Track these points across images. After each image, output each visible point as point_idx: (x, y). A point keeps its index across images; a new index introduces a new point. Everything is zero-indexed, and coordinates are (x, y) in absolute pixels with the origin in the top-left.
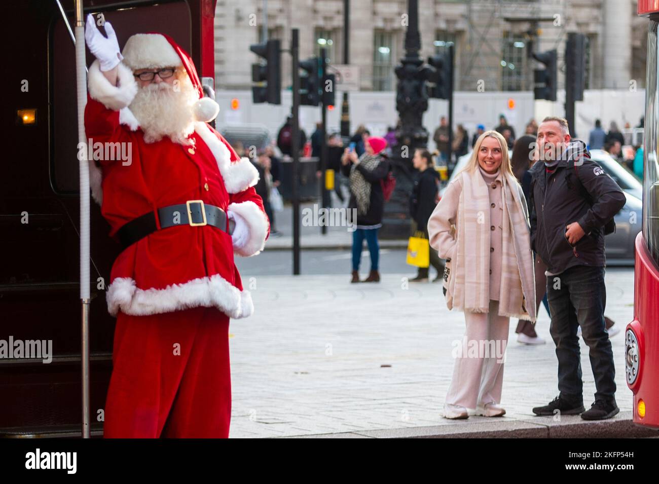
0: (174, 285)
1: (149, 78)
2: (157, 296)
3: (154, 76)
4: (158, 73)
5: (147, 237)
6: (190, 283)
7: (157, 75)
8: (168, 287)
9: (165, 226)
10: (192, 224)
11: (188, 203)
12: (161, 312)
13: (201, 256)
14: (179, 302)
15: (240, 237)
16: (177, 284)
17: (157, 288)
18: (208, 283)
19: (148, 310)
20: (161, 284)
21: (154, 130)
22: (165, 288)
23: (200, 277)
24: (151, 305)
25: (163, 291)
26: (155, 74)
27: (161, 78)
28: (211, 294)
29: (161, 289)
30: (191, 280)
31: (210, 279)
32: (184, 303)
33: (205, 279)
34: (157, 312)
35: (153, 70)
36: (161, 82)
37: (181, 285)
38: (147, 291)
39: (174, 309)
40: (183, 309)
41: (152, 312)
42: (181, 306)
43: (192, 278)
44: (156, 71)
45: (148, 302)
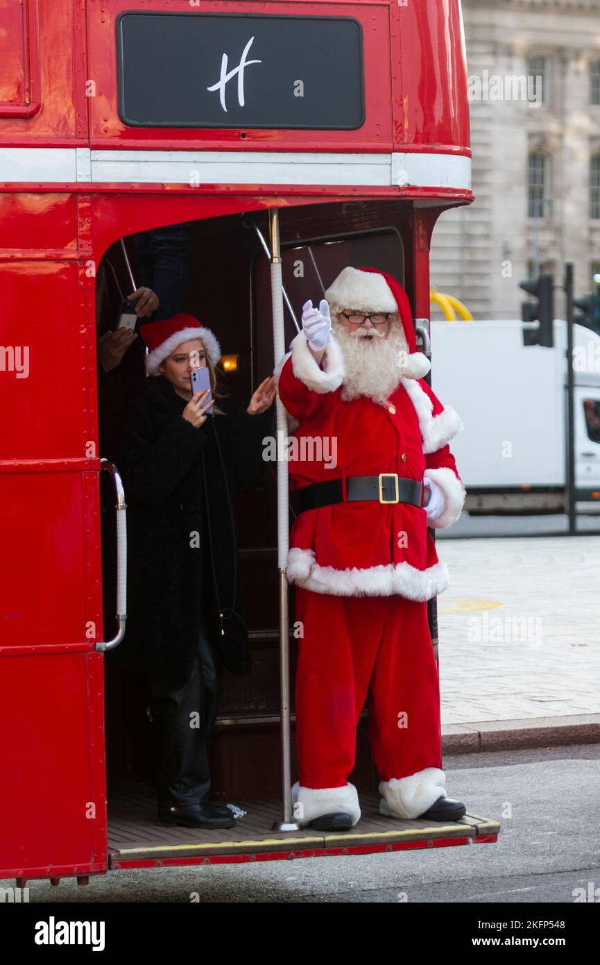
0: (355, 568)
1: (360, 321)
2: (334, 576)
3: (365, 320)
4: (369, 317)
5: (330, 506)
6: (372, 569)
7: (368, 320)
8: (348, 569)
9: (351, 499)
10: (382, 502)
11: (381, 475)
12: (335, 593)
13: (388, 541)
14: (357, 588)
15: (436, 509)
16: (359, 568)
17: (335, 567)
18: (392, 570)
19: (321, 589)
20: (340, 565)
21: (354, 388)
22: (344, 570)
23: (385, 564)
24: (325, 584)
25: (341, 572)
26: (366, 317)
27: (372, 323)
28: (393, 583)
29: (339, 570)
30: (374, 566)
31: (395, 568)
32: (362, 591)
33: (390, 566)
34: (331, 593)
35: (364, 313)
36: (371, 327)
37: (362, 569)
38: (324, 568)
39: (351, 594)
40: (360, 596)
41: (325, 592)
42: (359, 593)
43: (375, 564)
44: (367, 315)
45: (323, 580)
